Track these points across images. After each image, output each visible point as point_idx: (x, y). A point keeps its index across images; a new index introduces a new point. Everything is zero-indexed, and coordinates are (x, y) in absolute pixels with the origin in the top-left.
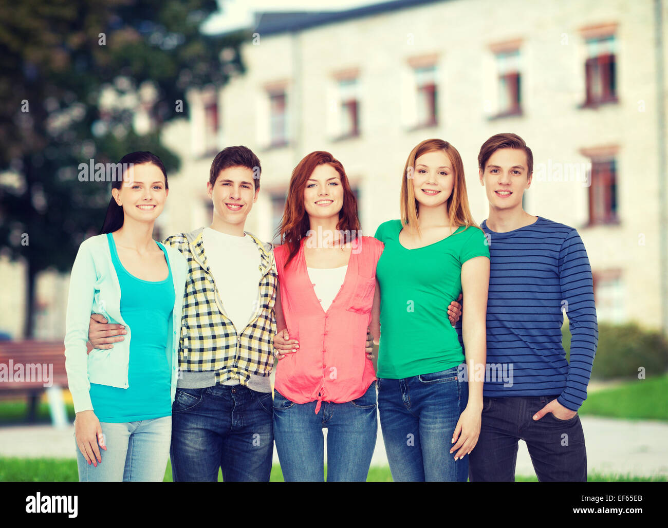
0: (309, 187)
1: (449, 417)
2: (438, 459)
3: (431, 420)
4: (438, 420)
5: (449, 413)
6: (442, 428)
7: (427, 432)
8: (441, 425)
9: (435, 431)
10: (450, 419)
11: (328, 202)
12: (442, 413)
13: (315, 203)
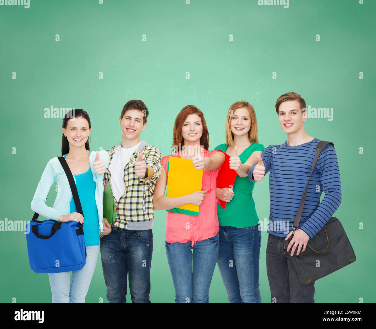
0: (185, 125)
1: (248, 247)
2: (244, 268)
3: (239, 248)
4: (243, 248)
5: (248, 244)
6: (245, 252)
7: (238, 254)
8: (244, 251)
9: (241, 254)
10: (249, 248)
11: (194, 134)
12: (245, 245)
13: (188, 134)
